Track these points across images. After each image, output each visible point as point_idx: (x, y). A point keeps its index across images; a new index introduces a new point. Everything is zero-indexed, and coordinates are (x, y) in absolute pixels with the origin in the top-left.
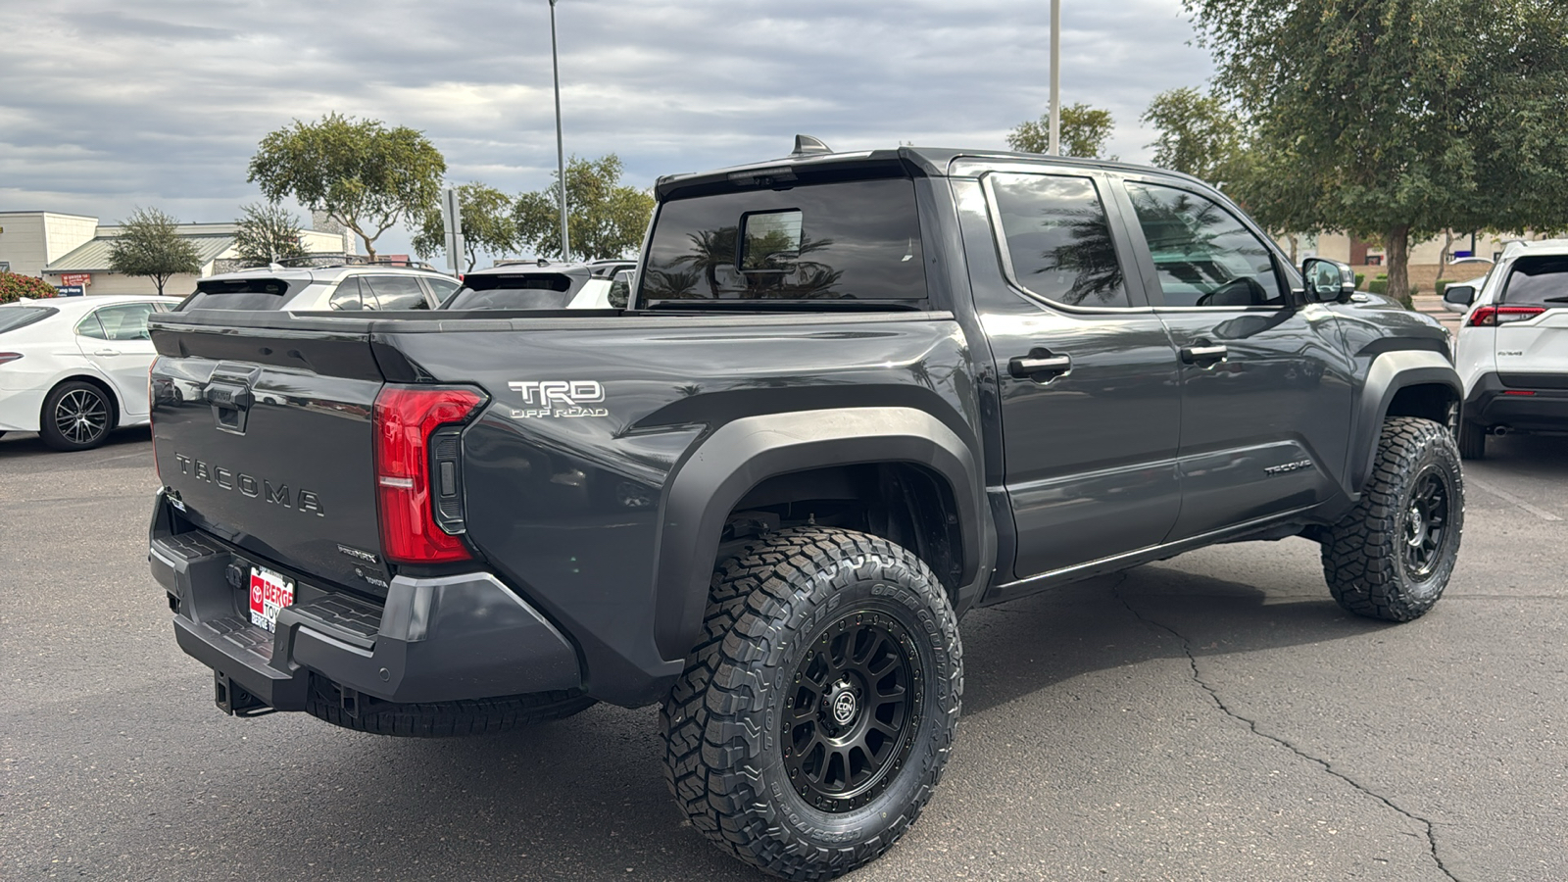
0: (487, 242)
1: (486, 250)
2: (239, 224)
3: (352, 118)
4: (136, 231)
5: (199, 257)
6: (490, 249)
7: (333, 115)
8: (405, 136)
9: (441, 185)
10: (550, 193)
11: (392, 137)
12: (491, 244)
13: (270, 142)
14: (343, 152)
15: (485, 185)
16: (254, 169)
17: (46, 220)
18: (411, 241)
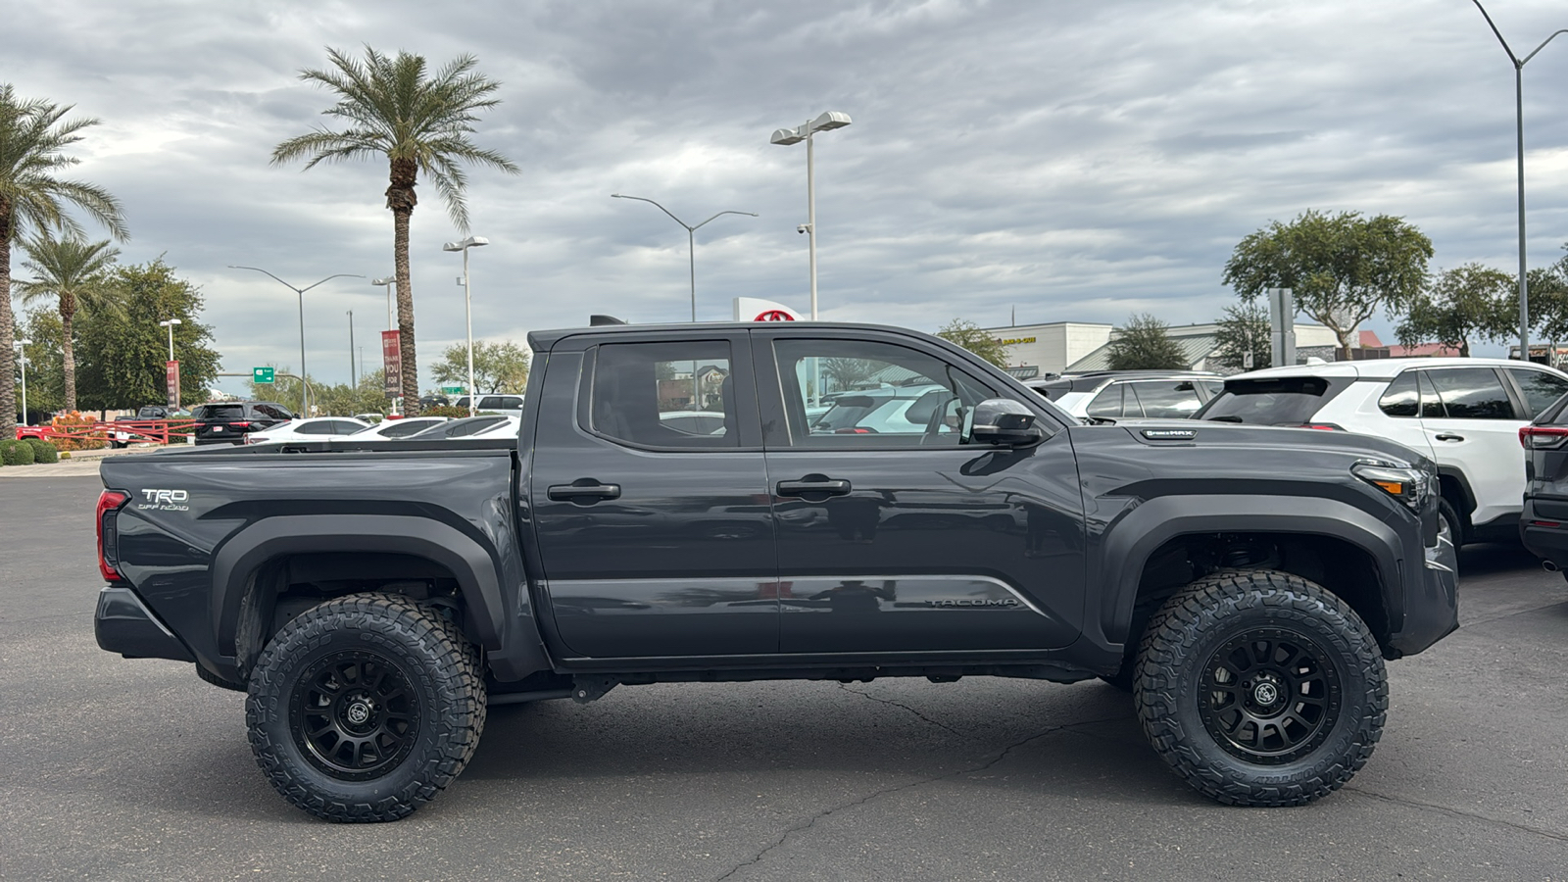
0: (1483, 328)
1: (1482, 337)
2: (1218, 324)
3: (1328, 213)
4: (1130, 335)
5: (1184, 356)
6: (1487, 336)
7: (1309, 212)
8: (1384, 225)
9: (1426, 271)
10: (1560, 268)
11: (1369, 227)
12: (1489, 329)
13: (1245, 245)
14: (1314, 248)
15: (1482, 266)
16: (1228, 272)
17: (1068, 329)
18: (1395, 331)
